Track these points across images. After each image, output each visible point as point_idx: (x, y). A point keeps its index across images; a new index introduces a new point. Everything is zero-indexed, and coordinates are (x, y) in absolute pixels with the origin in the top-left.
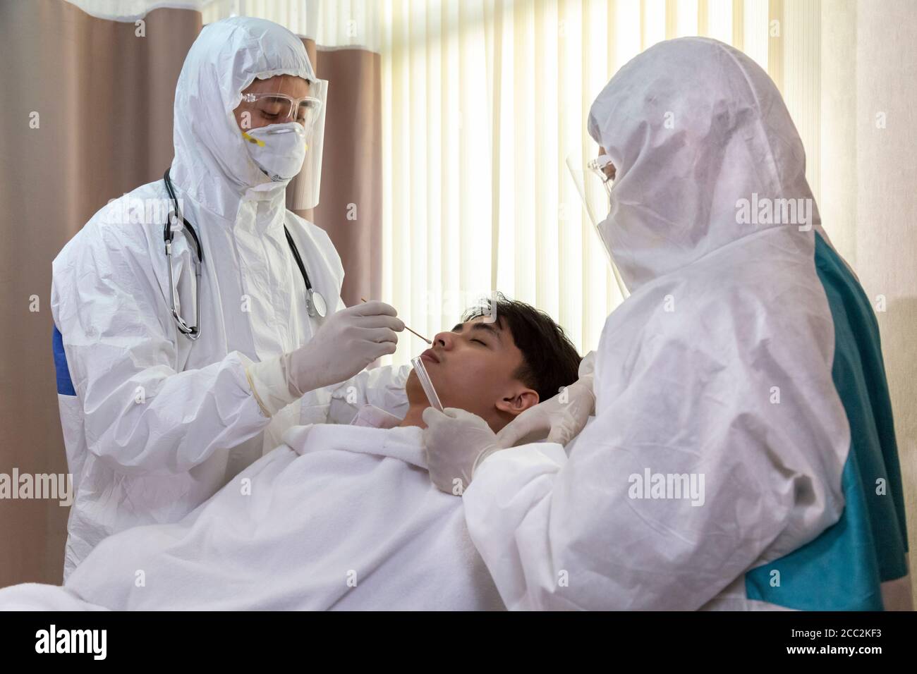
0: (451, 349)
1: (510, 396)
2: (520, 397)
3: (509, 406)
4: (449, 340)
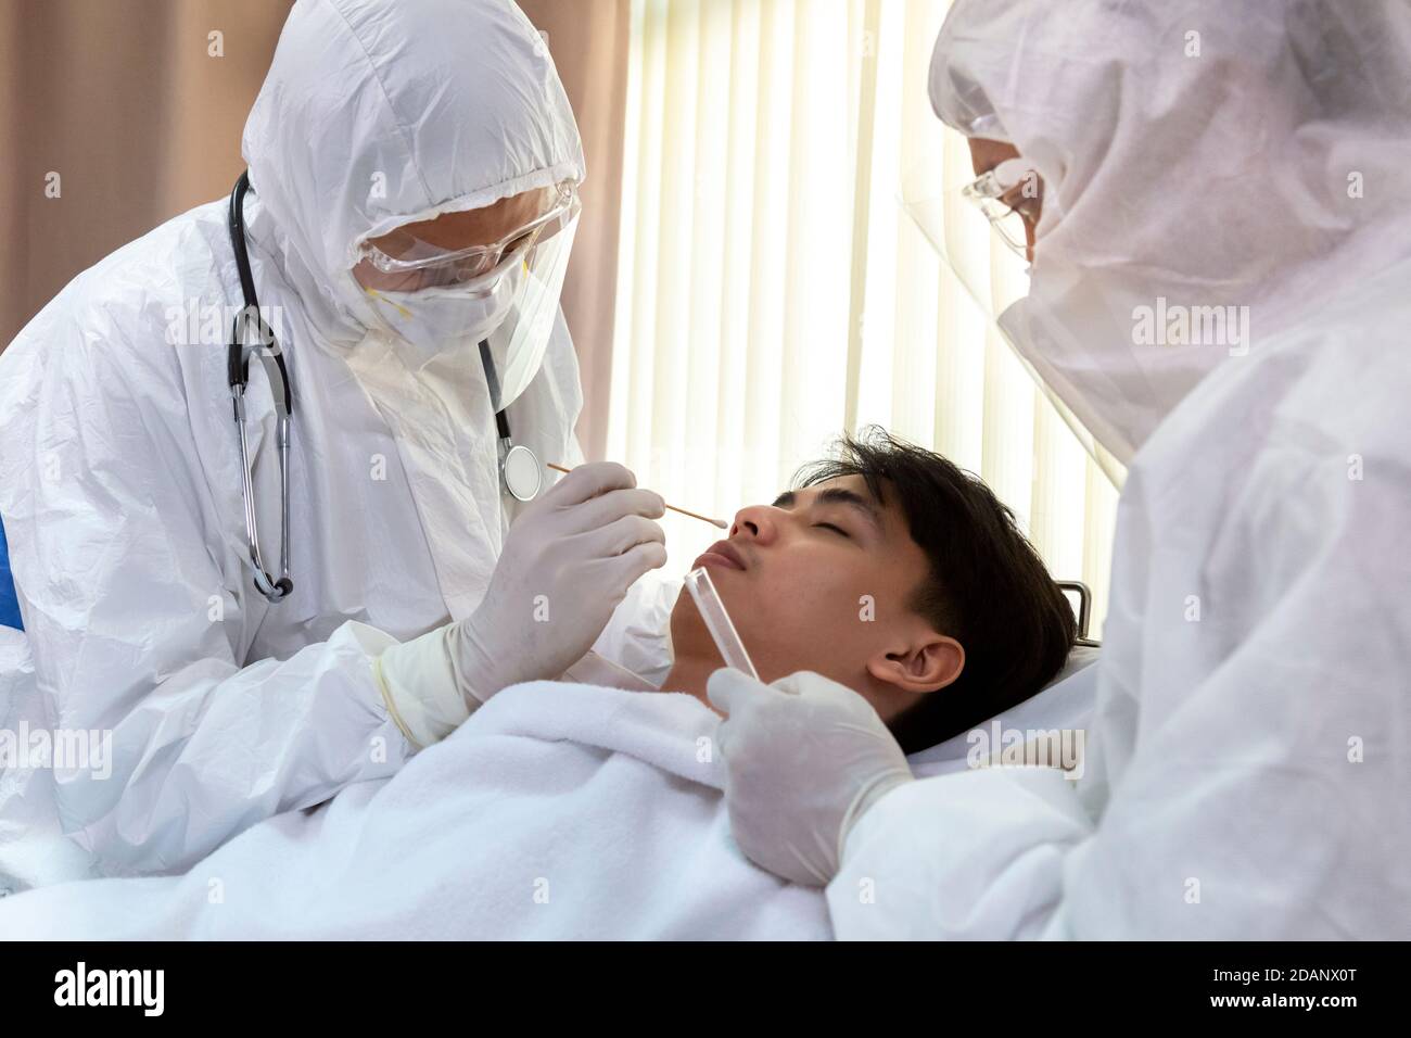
0: (771, 541)
1: (901, 650)
2: (921, 654)
3: (899, 671)
4: (768, 523)
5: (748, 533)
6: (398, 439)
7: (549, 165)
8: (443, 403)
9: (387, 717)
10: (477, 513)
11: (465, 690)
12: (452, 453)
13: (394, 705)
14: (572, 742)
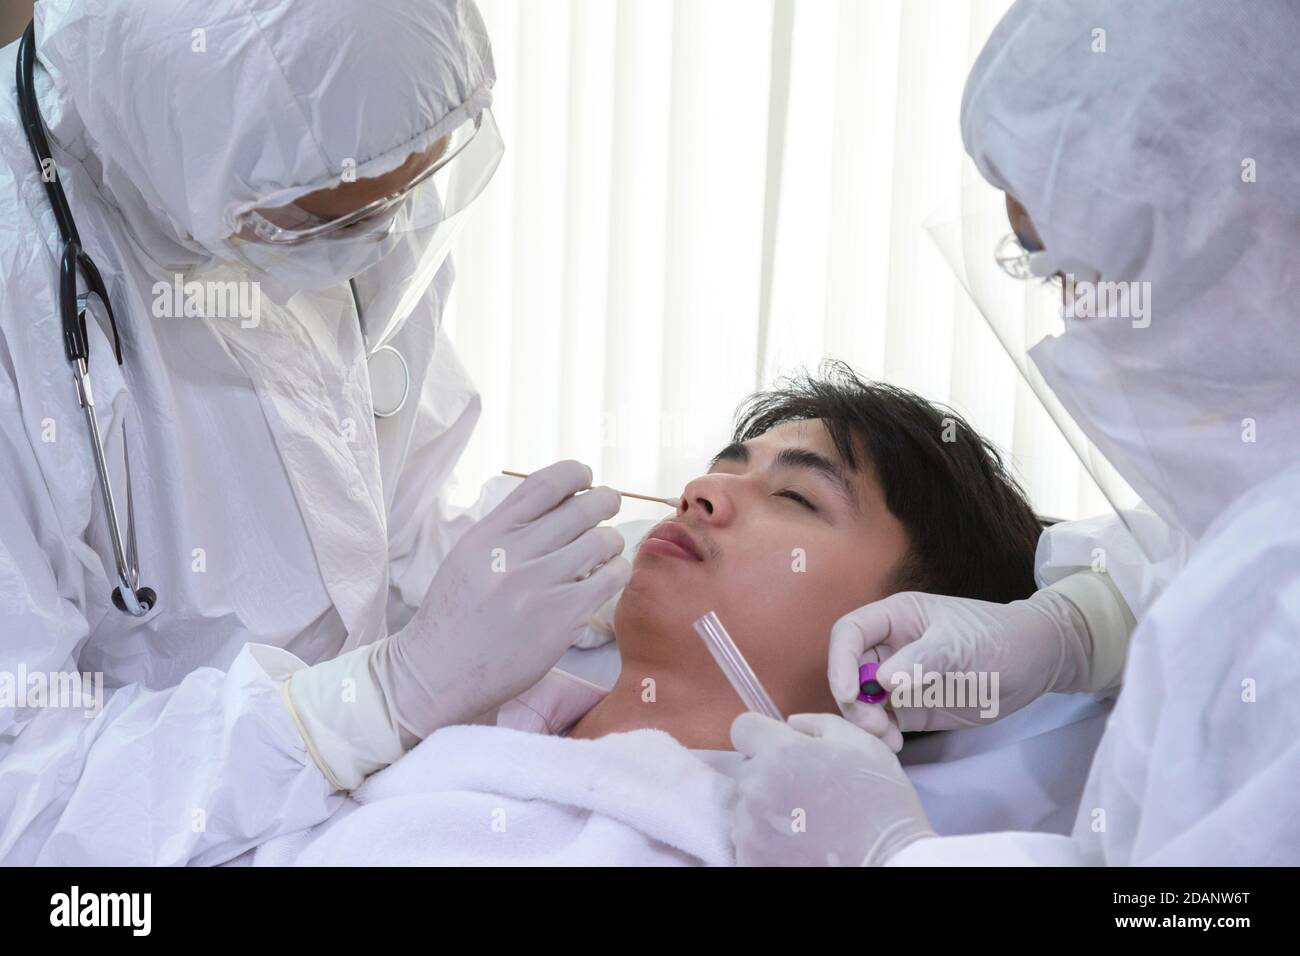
0: (728, 522)
4: (723, 499)
5: (702, 511)
6: (262, 393)
7: (462, 101)
8: (304, 329)
9: (308, 762)
10: (357, 471)
11: (401, 727)
12: (320, 396)
13: (315, 746)
14: (546, 801)
